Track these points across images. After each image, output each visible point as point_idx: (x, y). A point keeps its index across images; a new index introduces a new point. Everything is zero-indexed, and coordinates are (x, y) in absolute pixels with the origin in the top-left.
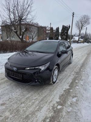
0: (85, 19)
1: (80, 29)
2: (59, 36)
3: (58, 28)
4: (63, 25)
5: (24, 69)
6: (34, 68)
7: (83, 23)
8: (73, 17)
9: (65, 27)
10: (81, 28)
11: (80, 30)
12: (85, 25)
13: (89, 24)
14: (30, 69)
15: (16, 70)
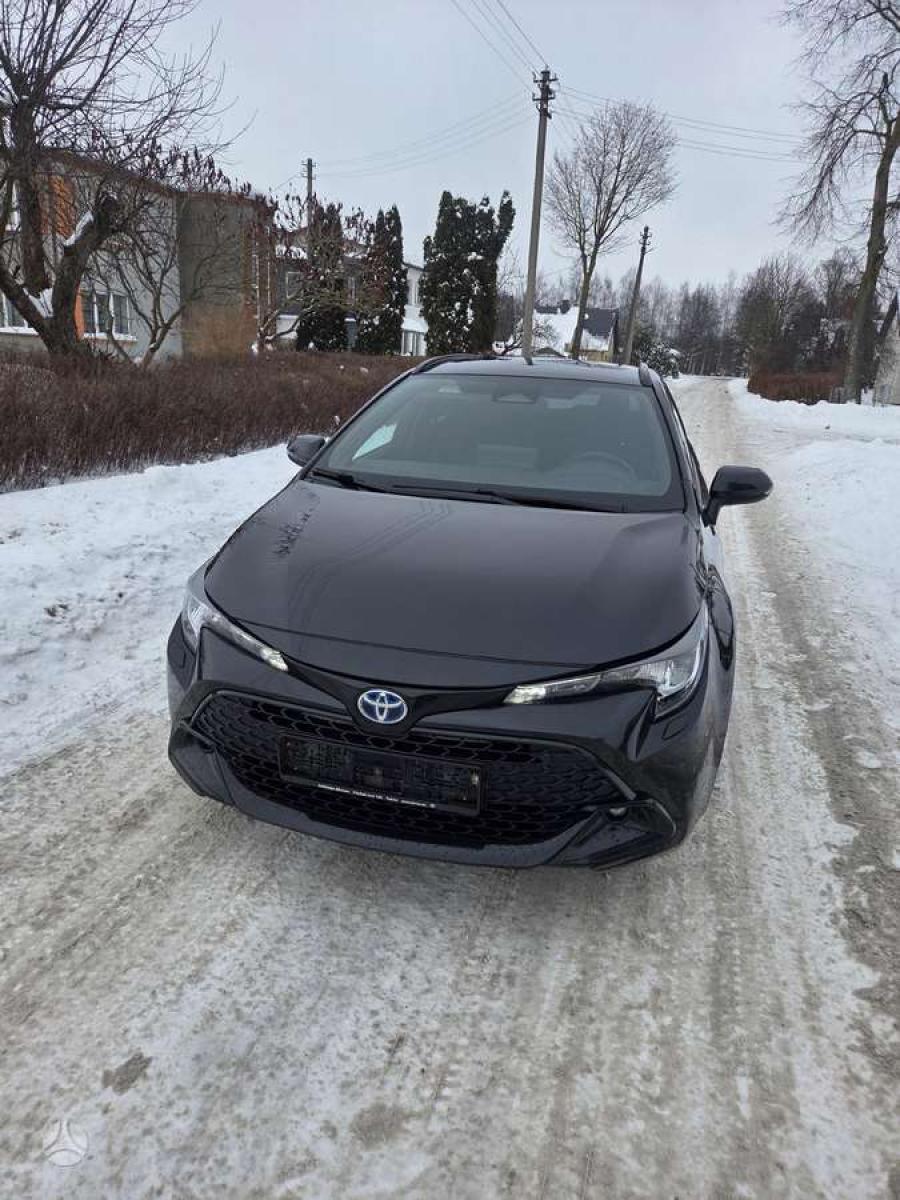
0: (630, 147)
1: (591, 237)
2: (402, 300)
3: (394, 215)
4: (447, 196)
5: (496, 698)
6: (593, 680)
7: (610, 180)
8: (545, 114)
9: (468, 210)
10: (600, 234)
11: (589, 250)
12: (628, 207)
13: (662, 196)
14: (550, 700)
15: (394, 713)
